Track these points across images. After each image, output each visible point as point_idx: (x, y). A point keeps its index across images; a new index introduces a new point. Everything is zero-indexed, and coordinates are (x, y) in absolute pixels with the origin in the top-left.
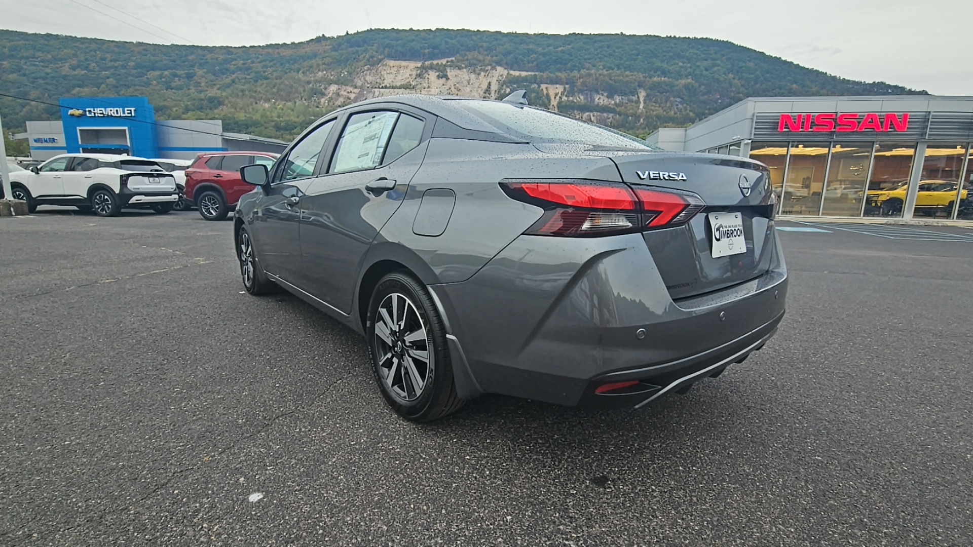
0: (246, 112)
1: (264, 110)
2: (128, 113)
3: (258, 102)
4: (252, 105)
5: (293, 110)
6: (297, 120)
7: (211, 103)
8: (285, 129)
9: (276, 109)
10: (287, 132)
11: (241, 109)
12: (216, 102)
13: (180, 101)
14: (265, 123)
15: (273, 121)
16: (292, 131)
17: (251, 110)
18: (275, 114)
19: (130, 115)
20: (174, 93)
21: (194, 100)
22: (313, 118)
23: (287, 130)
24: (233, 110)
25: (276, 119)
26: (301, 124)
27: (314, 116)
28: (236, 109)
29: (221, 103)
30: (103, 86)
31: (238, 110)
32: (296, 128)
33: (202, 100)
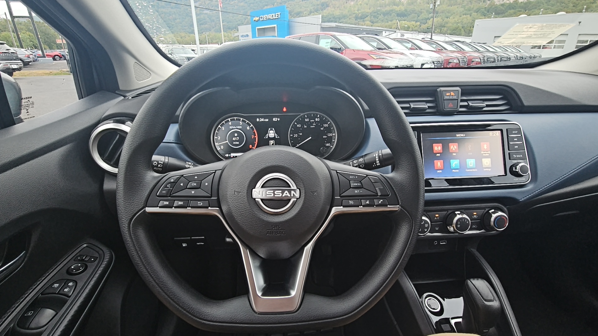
0: (340, 10)
1: (350, 7)
2: (277, 16)
3: (348, 2)
4: (344, 4)
5: (367, 4)
6: (368, 11)
7: (323, 6)
8: (361, 18)
9: (357, 5)
10: (362, 20)
11: (338, 8)
12: (325, 5)
13: (308, 7)
14: (350, 15)
15: (354, 14)
16: (365, 19)
17: (343, 8)
18: (356, 9)
19: (278, 17)
20: (306, 3)
21: (315, 5)
22: (379, 8)
23: (362, 19)
24: (333, 9)
25: (357, 12)
26: (371, 13)
27: (380, 7)
28: (335, 8)
29: (328, 6)
30: (276, 3)
31: (336, 9)
32: (367, 17)
33: (318, 5)
